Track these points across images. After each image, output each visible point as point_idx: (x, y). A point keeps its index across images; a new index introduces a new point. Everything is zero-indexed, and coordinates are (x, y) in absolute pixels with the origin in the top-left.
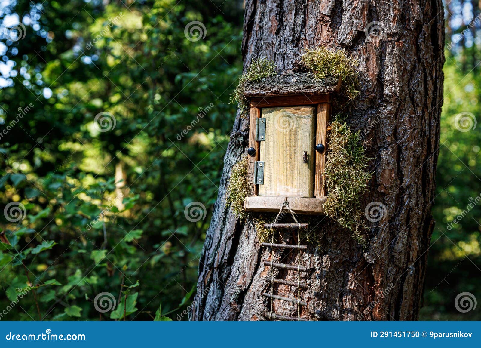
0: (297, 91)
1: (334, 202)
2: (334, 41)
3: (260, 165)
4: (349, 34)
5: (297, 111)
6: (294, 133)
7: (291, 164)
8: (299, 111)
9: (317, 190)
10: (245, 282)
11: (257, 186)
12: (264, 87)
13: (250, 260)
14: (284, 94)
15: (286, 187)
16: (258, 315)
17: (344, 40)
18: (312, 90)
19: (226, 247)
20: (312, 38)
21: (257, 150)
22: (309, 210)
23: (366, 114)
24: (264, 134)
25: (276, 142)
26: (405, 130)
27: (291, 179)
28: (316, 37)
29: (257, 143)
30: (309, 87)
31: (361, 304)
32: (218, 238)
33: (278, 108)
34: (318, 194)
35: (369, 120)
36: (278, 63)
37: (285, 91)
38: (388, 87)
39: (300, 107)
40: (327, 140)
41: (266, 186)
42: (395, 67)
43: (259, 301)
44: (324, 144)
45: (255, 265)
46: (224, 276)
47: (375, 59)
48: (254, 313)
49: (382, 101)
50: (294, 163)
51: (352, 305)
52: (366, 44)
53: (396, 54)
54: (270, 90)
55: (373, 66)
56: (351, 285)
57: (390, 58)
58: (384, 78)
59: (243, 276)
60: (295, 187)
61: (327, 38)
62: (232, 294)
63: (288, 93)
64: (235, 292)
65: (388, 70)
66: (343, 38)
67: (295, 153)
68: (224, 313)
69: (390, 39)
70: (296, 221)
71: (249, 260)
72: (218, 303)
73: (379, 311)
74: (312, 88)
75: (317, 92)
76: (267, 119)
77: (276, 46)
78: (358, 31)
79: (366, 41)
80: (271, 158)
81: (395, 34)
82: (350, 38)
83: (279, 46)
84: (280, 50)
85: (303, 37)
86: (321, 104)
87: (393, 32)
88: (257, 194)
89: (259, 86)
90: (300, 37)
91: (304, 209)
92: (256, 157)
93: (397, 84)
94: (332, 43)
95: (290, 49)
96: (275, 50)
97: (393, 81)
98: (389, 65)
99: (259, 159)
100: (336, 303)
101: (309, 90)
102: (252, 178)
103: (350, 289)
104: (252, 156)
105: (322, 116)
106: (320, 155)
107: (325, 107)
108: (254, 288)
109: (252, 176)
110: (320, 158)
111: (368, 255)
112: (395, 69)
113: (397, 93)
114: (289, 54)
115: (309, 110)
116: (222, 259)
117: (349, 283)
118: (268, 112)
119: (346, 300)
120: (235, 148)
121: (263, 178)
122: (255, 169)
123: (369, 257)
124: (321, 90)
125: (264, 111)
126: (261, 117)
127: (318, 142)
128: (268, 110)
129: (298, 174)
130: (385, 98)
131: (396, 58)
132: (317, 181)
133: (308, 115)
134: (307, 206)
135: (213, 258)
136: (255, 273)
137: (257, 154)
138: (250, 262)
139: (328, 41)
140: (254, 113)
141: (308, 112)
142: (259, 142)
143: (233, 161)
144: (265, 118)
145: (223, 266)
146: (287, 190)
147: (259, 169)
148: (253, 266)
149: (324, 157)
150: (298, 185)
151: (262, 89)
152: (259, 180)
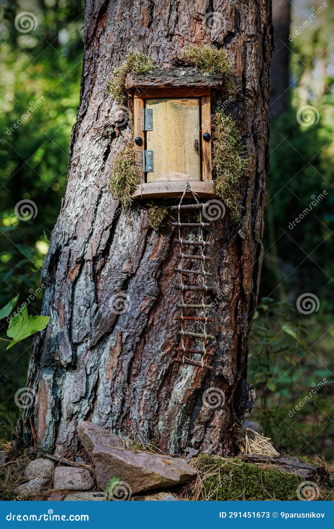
0: (189, 84)
1: (223, 184)
2: (207, 38)
3: (149, 153)
4: (221, 33)
5: (184, 103)
6: (182, 123)
7: (181, 152)
8: (186, 103)
9: (205, 175)
10: (133, 267)
11: (146, 174)
12: (154, 79)
13: (137, 246)
14: (177, 87)
15: (177, 173)
16: (150, 295)
17: (217, 39)
18: (203, 84)
19: (101, 237)
20: (186, 34)
21: (143, 139)
22: (206, 192)
23: (236, 107)
24: (151, 124)
25: (164, 132)
26: (259, 122)
27: (182, 166)
28: (190, 34)
29: (143, 133)
30: (199, 81)
31: (234, 276)
32: (89, 230)
33: (165, 100)
34: (206, 178)
35: (240, 112)
36: (153, 55)
37: (178, 83)
38: (249, 83)
39: (187, 99)
40: (213, 130)
41: (156, 173)
42: (254, 65)
43: (150, 282)
44: (209, 132)
45: (142, 250)
46: (98, 267)
47: (241, 58)
48: (145, 295)
49: (245, 96)
50: (183, 151)
51: (228, 277)
52: (234, 43)
53: (254, 53)
54: (162, 82)
55: (239, 64)
56: (226, 260)
57: (250, 56)
58: (246, 75)
59: (129, 262)
60: (186, 173)
61: (200, 35)
62: (117, 282)
63: (181, 86)
64: (121, 279)
65: (249, 68)
66: (216, 36)
67: (184, 141)
68: (108, 301)
69: (249, 39)
70: (198, 202)
71: (135, 246)
72: (94, 295)
73: (248, 281)
74: (203, 82)
75: (208, 86)
76: (154, 110)
77: (149, 39)
78: (228, 32)
79: (234, 41)
80: (160, 146)
81: (253, 35)
82: (221, 37)
83: (152, 39)
84: (154, 43)
85: (177, 32)
86: (205, 96)
87: (251, 34)
88: (146, 182)
89: (149, 78)
90: (174, 32)
91: (202, 191)
92: (143, 146)
93: (256, 80)
94: (205, 41)
95: (164, 42)
96: (149, 43)
97: (253, 78)
98: (249, 63)
99: (146, 148)
100: (216, 277)
101: (199, 84)
102: (140, 166)
103: (225, 263)
104: (139, 146)
105: (206, 107)
106: (207, 143)
107: (209, 99)
108: (141, 272)
109: (140, 164)
110: (207, 147)
111: (241, 231)
112: (253, 67)
113: (256, 89)
114: (164, 48)
115: (196, 101)
116: (97, 251)
117: (225, 259)
118: (154, 103)
119: (223, 273)
120: (101, 138)
121: (152, 165)
122: (144, 157)
123: (242, 233)
124: (211, 84)
125: (149, 101)
126: (145, 107)
127: (204, 132)
128: (154, 101)
129: (189, 161)
130: (248, 92)
131: (254, 57)
132: (205, 167)
133: (195, 106)
134: (205, 189)
135: (83, 251)
136: (142, 258)
137: (144, 144)
138: (136, 248)
139: (202, 38)
140: (139, 104)
141: (195, 104)
142: (145, 132)
143: (96, 152)
144: (150, 108)
145: (98, 257)
146: (178, 176)
147: (147, 157)
148: (141, 251)
149: (210, 145)
150: (189, 171)
151: (153, 81)
152: (149, 168)
